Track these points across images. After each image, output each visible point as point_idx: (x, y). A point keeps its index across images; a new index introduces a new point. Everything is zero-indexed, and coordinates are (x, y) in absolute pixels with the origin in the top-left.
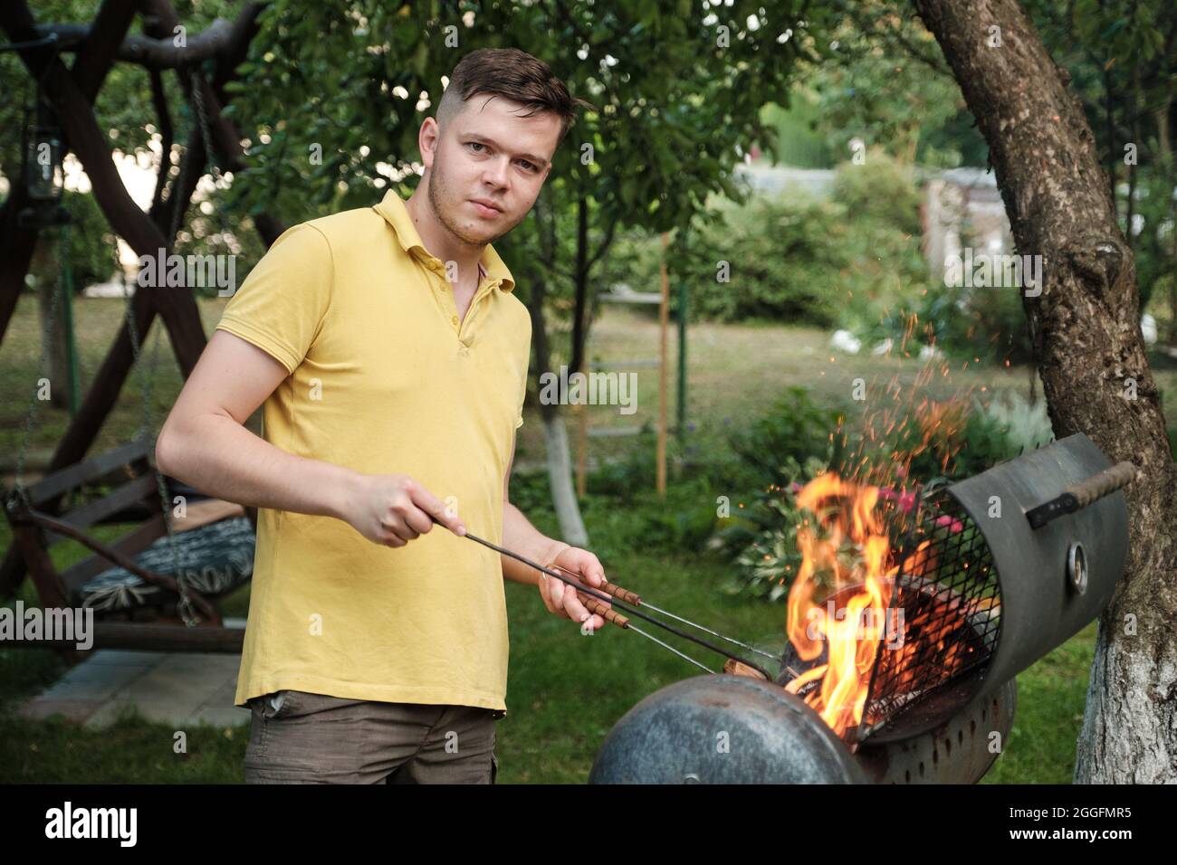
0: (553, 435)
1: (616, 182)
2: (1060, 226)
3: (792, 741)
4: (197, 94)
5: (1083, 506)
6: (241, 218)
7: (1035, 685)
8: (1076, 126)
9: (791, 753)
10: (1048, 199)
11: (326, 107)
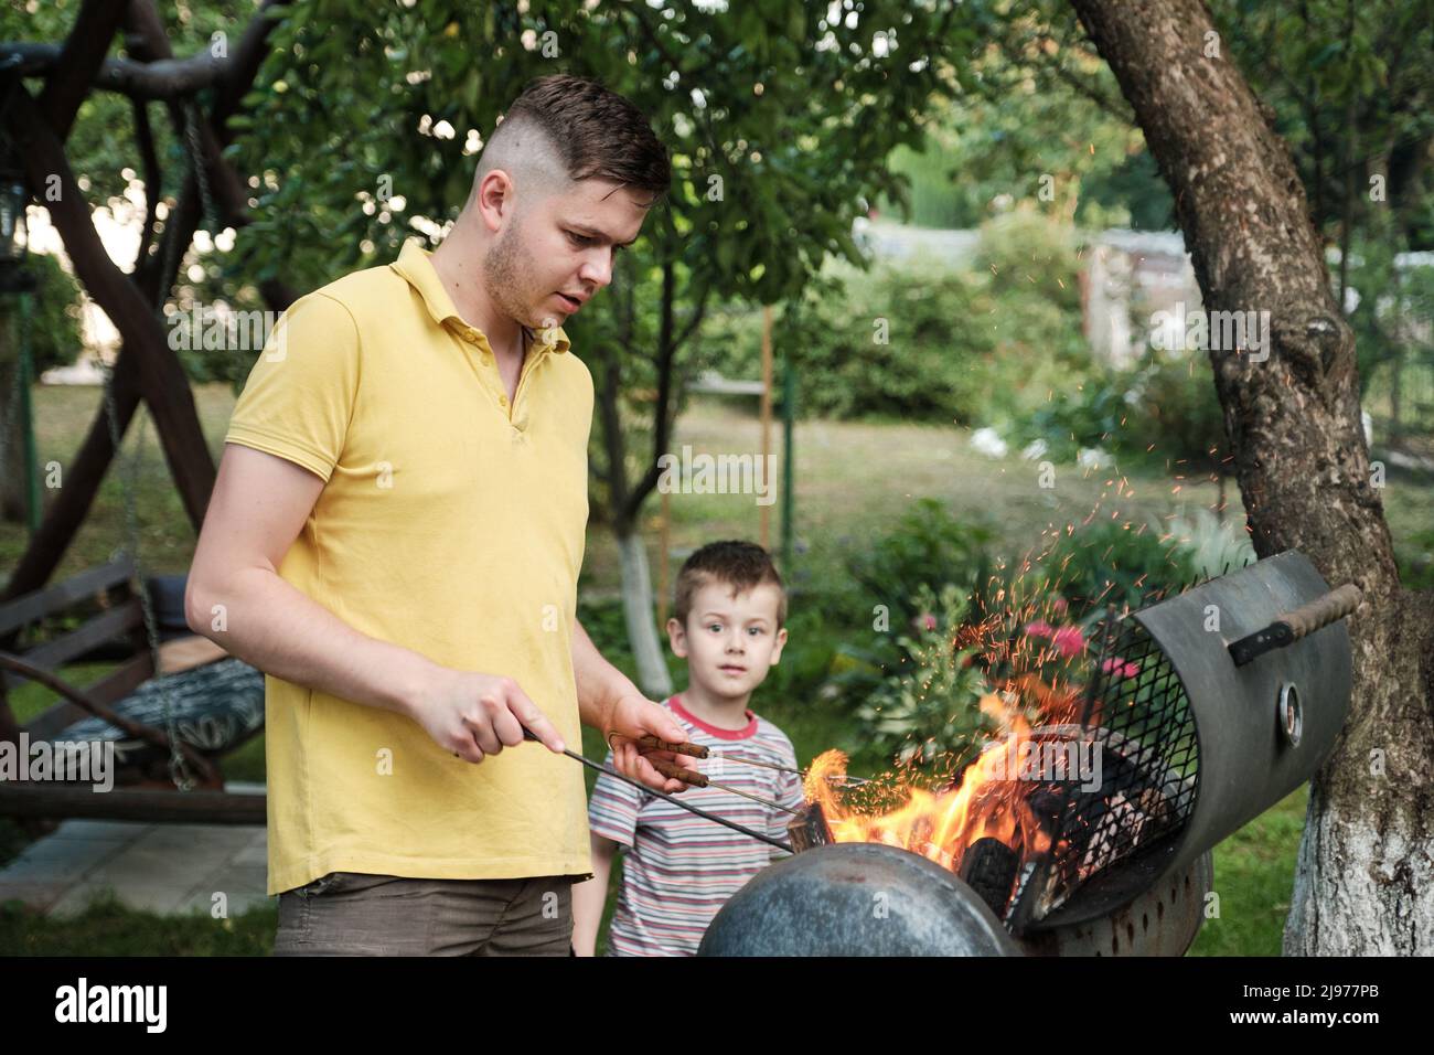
0: (629, 555)
1: (711, 241)
2: (1263, 298)
3: (942, 924)
4: (191, 131)
5: (1298, 637)
6: (239, 286)
7: (1227, 868)
8: (1283, 176)
9: (941, 938)
10: (1248, 265)
11: (351, 148)
